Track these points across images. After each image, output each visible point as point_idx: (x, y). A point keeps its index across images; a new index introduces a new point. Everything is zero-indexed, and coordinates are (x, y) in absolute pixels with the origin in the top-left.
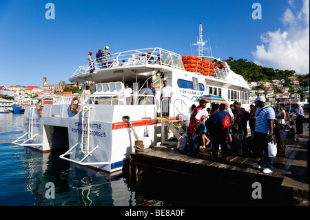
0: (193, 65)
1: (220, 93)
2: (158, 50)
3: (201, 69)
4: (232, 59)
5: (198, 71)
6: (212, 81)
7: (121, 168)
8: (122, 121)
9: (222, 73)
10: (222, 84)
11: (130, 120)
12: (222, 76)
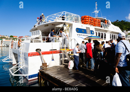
0: (87, 21)
1: (105, 36)
2: (65, 13)
3: (92, 23)
4: (118, 21)
5: (90, 24)
6: (100, 29)
7: (37, 78)
8: (36, 52)
9: (106, 25)
10: (106, 31)
11: (41, 51)
12: (106, 27)
